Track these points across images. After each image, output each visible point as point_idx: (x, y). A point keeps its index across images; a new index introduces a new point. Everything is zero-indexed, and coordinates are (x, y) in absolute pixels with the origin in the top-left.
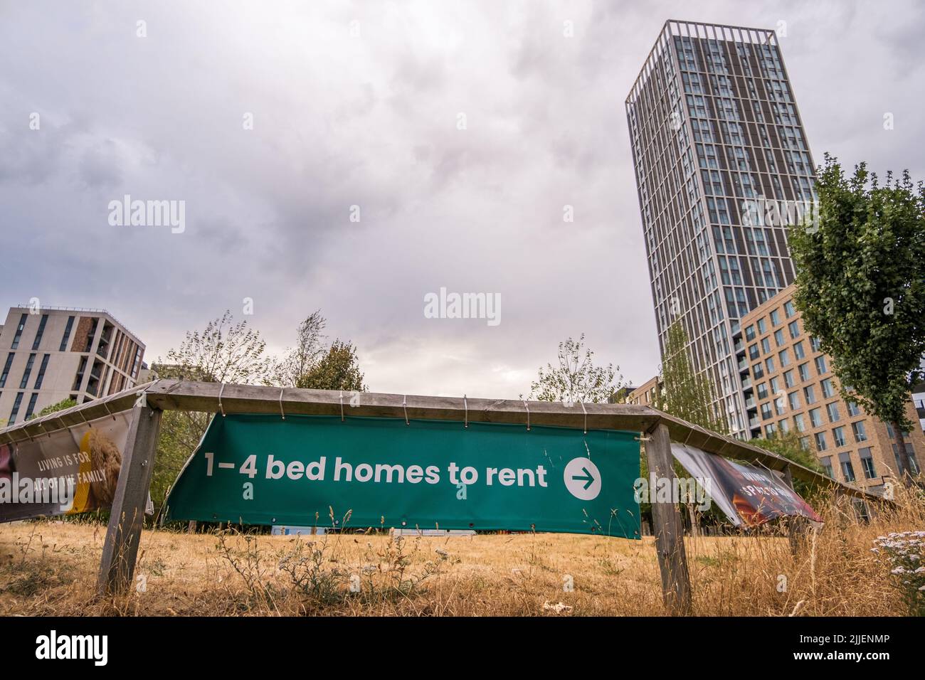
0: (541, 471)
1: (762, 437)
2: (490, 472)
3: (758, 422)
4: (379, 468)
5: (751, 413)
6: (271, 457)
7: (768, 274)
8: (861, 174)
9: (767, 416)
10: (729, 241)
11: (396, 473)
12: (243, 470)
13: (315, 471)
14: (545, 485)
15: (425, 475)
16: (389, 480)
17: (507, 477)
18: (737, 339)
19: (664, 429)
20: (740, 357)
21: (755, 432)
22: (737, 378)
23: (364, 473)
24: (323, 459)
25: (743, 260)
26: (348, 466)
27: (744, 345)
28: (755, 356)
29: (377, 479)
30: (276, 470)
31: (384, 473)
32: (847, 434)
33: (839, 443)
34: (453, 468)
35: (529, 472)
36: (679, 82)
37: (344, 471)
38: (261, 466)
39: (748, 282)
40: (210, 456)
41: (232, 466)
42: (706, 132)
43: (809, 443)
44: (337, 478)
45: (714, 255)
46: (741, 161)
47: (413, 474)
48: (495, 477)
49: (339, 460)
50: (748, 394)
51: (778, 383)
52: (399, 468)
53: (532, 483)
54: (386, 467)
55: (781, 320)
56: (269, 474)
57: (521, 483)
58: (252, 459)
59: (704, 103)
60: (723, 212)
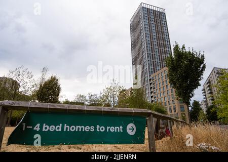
0: (121, 127)
1: (154, 103)
2: (108, 128)
3: (153, 99)
4: (77, 127)
5: (152, 97)
6: (44, 124)
7: (158, 65)
8: (184, 47)
9: (155, 98)
10: (150, 57)
11: (82, 128)
12: (35, 128)
13: (58, 128)
14: (122, 131)
15: (90, 129)
16: (80, 130)
17: (112, 129)
18: (150, 80)
19: (152, 115)
20: (151, 84)
21: (152, 101)
22: (150, 89)
23: (73, 128)
24: (61, 125)
25: (153, 62)
26: (68, 127)
27: (152, 81)
28: (154, 84)
29: (77, 130)
30: (46, 128)
31: (79, 128)
32: (171, 102)
33: (169, 104)
34: (98, 127)
35: (118, 128)
36: (143, 18)
37: (67, 128)
38: (41, 127)
39: (154, 67)
40: (24, 124)
41: (31, 127)
42: (148, 31)
43: (163, 104)
44: (65, 130)
45: (147, 60)
46: (155, 38)
47: (87, 129)
48: (109, 129)
49: (65, 125)
50: (151, 92)
51: (158, 90)
52: (83, 127)
53: (119, 131)
54: (80, 127)
55: (160, 76)
56: (44, 130)
57: (116, 131)
58: (38, 125)
59: (148, 24)
60: (150, 50)
